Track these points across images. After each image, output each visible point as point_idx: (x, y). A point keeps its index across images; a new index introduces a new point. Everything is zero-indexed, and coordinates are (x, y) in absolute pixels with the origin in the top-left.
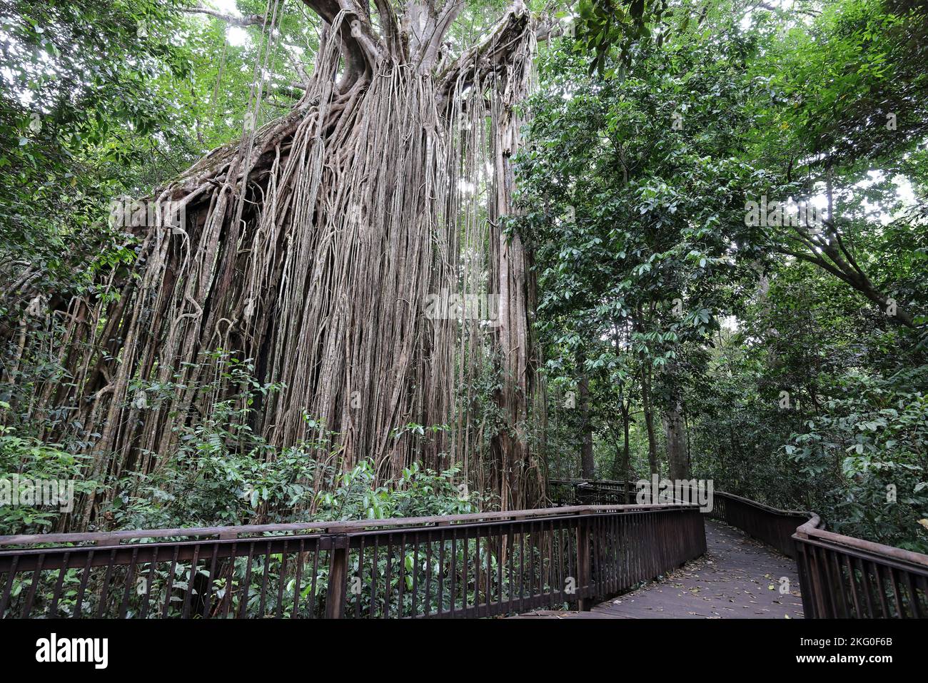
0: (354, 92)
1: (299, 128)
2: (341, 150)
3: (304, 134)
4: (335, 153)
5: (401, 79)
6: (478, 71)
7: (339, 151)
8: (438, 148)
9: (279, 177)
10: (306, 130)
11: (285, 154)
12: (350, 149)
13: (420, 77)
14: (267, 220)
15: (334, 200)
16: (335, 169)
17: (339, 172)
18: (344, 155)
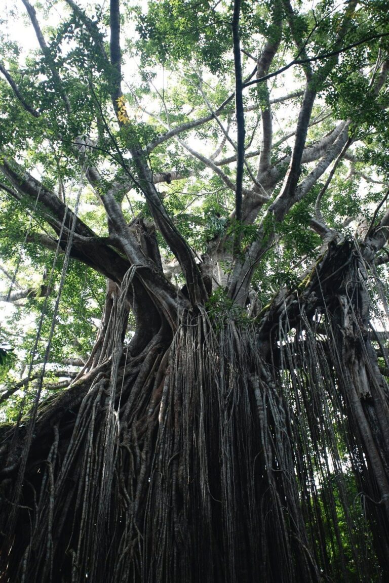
0: (148, 351)
1: (84, 400)
2: (138, 423)
3: (91, 408)
4: (130, 426)
5: (211, 326)
6: (303, 306)
7: (136, 423)
8: (271, 401)
9: (57, 468)
10: (92, 403)
11: (66, 436)
12: (151, 419)
13: (233, 323)
14: (39, 532)
15: (135, 491)
16: (132, 447)
17: (138, 451)
18: (143, 429)
